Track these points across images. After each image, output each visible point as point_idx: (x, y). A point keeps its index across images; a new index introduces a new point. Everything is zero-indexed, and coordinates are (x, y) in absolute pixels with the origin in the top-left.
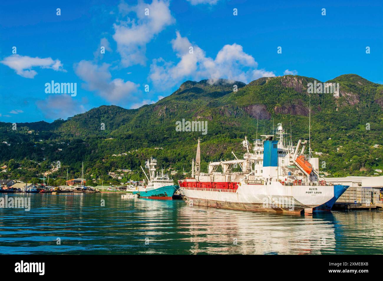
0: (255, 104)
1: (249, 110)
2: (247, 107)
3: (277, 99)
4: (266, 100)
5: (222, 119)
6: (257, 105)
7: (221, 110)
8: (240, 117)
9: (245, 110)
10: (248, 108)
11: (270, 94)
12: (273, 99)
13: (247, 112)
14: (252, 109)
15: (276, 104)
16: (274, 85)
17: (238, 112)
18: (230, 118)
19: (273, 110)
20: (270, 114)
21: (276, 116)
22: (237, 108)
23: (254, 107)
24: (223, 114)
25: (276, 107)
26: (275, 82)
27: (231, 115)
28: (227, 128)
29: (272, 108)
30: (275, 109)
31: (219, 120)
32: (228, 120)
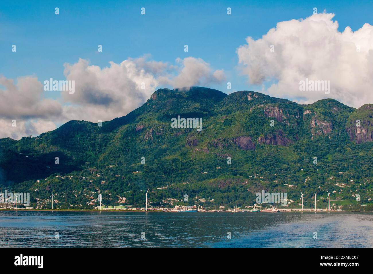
0: (242, 136)
1: (237, 141)
2: (236, 138)
3: (261, 130)
4: (251, 131)
5: (217, 152)
6: (244, 137)
7: (214, 143)
8: (231, 149)
9: (234, 142)
10: (237, 140)
11: (255, 124)
12: (258, 130)
13: (236, 143)
14: (240, 140)
15: (260, 134)
16: (258, 115)
17: (229, 144)
18: (223, 150)
19: (257, 140)
20: (255, 144)
21: (260, 147)
22: (228, 140)
23: (242, 139)
24: (217, 146)
25: (260, 138)
26: (259, 111)
27: (224, 147)
28: (223, 161)
29: (256, 139)
30: (259, 140)
31: (214, 152)
32: (222, 152)
